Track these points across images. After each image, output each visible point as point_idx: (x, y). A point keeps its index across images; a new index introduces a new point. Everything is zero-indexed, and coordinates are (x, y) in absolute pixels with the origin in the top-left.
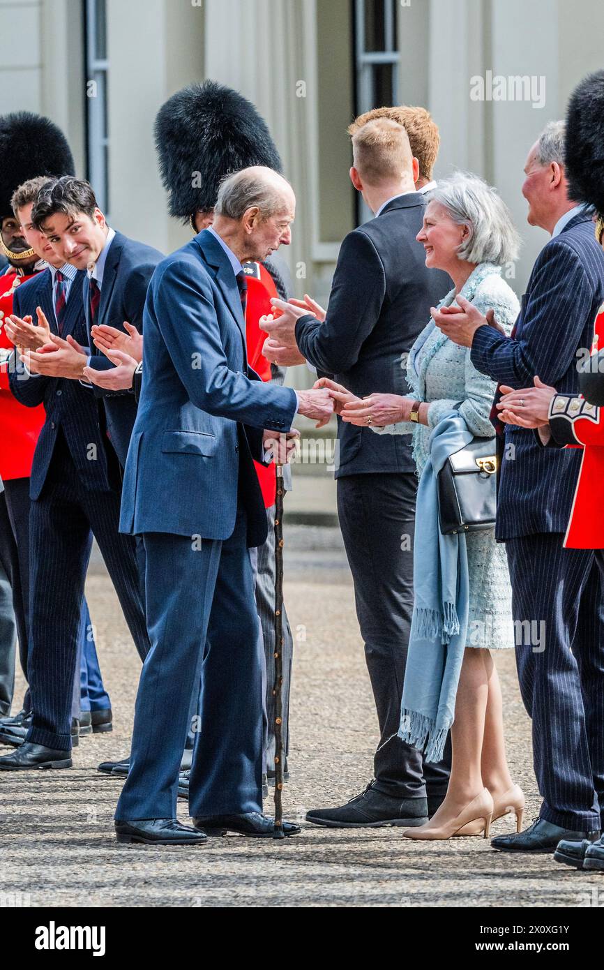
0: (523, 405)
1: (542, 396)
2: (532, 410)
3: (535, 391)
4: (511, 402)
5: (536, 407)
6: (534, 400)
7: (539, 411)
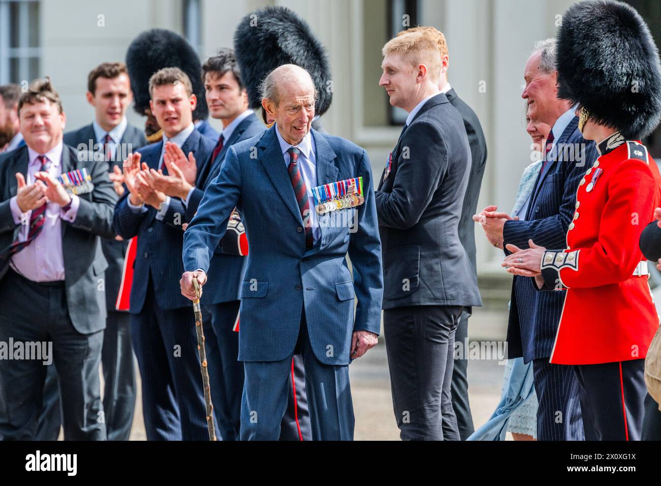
0: (522, 262)
1: (535, 254)
2: (529, 265)
3: (530, 251)
4: (512, 260)
5: (531, 262)
6: (530, 257)
7: (534, 265)
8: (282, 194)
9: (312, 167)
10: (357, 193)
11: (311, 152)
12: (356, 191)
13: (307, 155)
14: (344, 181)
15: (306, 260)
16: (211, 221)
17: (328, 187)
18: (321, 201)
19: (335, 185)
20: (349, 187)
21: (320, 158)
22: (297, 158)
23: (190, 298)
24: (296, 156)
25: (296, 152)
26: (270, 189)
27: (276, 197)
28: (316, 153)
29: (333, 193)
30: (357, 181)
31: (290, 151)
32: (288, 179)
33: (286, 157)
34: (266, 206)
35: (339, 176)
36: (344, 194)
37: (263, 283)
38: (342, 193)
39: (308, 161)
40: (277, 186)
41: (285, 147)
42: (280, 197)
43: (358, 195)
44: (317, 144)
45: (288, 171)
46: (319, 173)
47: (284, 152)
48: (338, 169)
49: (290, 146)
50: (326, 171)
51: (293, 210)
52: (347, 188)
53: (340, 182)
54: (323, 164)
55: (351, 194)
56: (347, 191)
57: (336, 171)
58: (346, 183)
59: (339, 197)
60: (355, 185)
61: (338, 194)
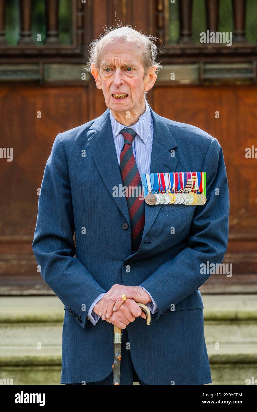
10: (198, 191)
12: (197, 187)
14: (183, 174)
17: (162, 176)
18: (152, 190)
19: (172, 176)
20: (189, 180)
29: (167, 184)
30: (199, 177)
36: (182, 187)
38: (179, 186)
43: (199, 193)
52: (186, 182)
53: (178, 173)
54: (160, 150)
55: (190, 190)
56: (185, 185)
58: (185, 176)
59: (176, 190)
60: (197, 180)
61: (174, 187)
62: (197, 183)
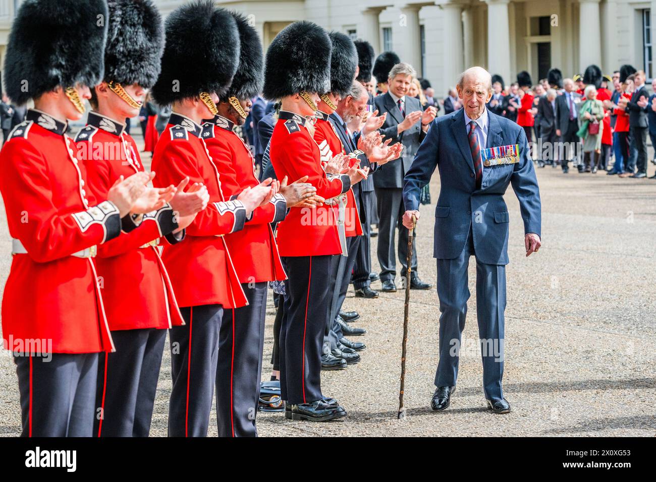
8: (463, 151)
9: (485, 136)
10: (514, 155)
11: (485, 126)
12: (513, 153)
13: (482, 128)
14: (504, 146)
15: (475, 195)
16: (421, 171)
17: (493, 150)
18: (488, 158)
19: (498, 149)
20: (508, 150)
21: (491, 131)
22: (475, 128)
23: (407, 227)
24: (474, 127)
25: (474, 125)
26: (455, 147)
27: (459, 153)
28: (489, 127)
29: (496, 154)
30: (514, 148)
31: (471, 123)
32: (468, 142)
33: (468, 127)
34: (452, 158)
35: (502, 143)
36: (504, 154)
37: (447, 208)
39: (483, 131)
40: (460, 146)
41: (467, 121)
42: (461, 153)
44: (490, 121)
45: (468, 138)
46: (489, 141)
47: (467, 123)
48: (502, 139)
49: (471, 120)
50: (493, 140)
51: (469, 161)
52: (506, 151)
53: (500, 147)
54: (492, 134)
55: (509, 155)
56: (506, 153)
57: (501, 140)
58: (506, 148)
60: (513, 149)
61: (500, 155)
62: (513, 151)
